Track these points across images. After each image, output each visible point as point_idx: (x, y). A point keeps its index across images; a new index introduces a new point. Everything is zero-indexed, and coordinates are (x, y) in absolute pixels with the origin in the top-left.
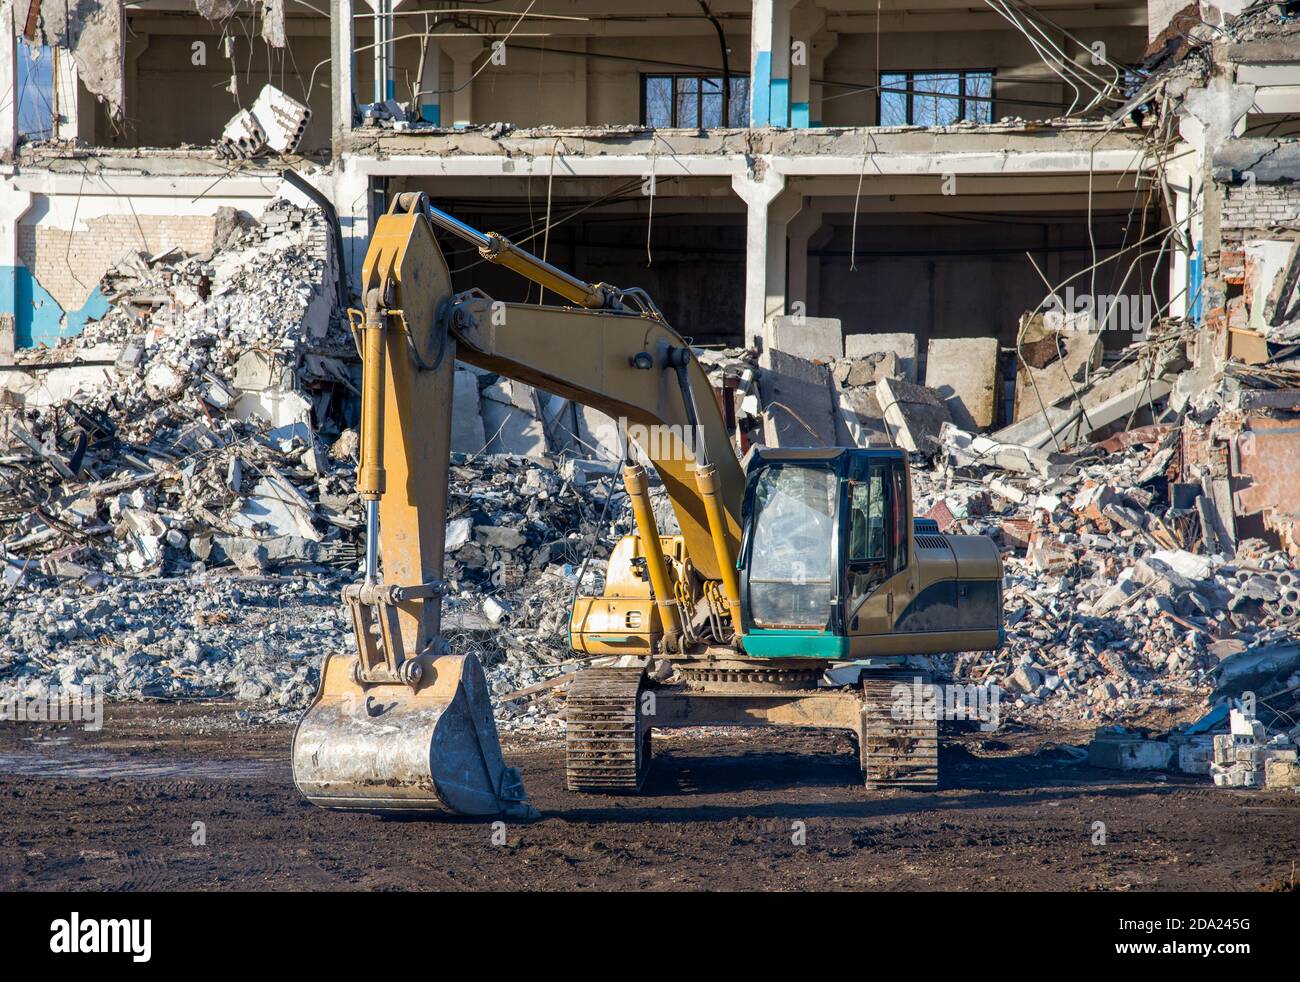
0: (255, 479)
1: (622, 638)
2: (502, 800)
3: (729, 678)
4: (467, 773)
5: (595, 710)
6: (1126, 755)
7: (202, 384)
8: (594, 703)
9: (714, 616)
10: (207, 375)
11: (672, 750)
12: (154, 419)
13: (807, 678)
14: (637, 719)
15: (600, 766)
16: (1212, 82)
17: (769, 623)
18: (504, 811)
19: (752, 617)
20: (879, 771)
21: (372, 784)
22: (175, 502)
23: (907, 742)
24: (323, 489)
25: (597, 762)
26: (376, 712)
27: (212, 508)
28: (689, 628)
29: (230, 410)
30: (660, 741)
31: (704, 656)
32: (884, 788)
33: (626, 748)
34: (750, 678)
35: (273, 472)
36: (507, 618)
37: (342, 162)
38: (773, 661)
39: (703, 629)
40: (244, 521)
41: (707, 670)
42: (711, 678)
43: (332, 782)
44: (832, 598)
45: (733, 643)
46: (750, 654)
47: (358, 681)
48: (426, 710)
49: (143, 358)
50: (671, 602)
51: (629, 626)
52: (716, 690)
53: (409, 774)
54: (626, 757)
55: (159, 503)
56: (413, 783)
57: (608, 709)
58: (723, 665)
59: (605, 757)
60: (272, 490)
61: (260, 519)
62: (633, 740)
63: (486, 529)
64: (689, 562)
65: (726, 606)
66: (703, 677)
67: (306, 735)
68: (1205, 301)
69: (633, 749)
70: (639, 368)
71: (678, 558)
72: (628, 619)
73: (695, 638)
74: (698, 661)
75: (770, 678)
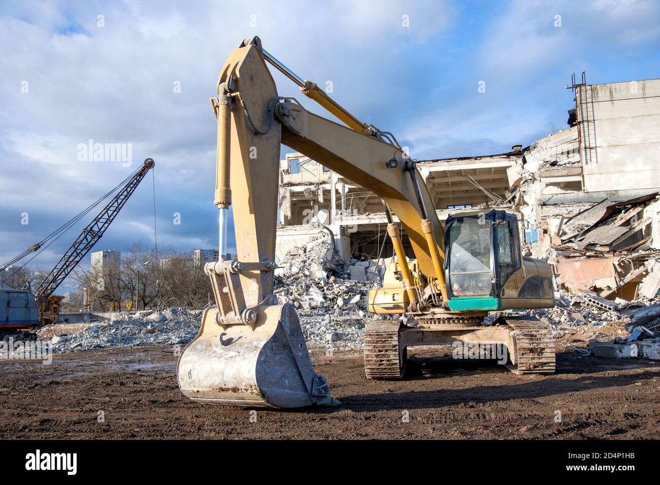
0: (310, 287)
1: (391, 306)
2: (314, 396)
3: (441, 322)
4: (287, 381)
5: (379, 338)
6: (618, 352)
7: (303, 270)
8: (377, 335)
9: (434, 295)
10: (304, 268)
11: (415, 354)
12: (292, 278)
13: (477, 321)
14: (399, 342)
15: (381, 367)
16: (535, 182)
17: (460, 294)
18: (316, 403)
19: (452, 291)
20: (525, 365)
21: (223, 390)
22: (291, 294)
23: (539, 350)
24: (325, 289)
25: (380, 365)
26: (227, 343)
27: (300, 295)
28: (422, 300)
29: (309, 276)
30: (411, 351)
31: (430, 312)
32: (527, 374)
33: (394, 357)
34: (451, 322)
35: (313, 286)
36: (365, 315)
37: (334, 223)
38: (463, 313)
39: (428, 300)
40: (307, 298)
41: (431, 319)
42: (433, 322)
43: (200, 389)
44: (492, 280)
45: (443, 305)
46: (452, 309)
47: (219, 323)
48: (257, 340)
49: (291, 266)
50: (413, 287)
51: (394, 300)
52: (436, 328)
53: (244, 384)
54: (394, 362)
55: (287, 294)
56: (247, 390)
57: (384, 338)
58: (438, 316)
59: (383, 362)
60: (314, 290)
61: (310, 297)
62: (397, 353)
63: (364, 297)
64: (420, 271)
65: (439, 289)
66: (429, 322)
67: (186, 358)
68: (538, 234)
69: (398, 358)
70: (392, 167)
71: (415, 271)
72: (393, 297)
73: (425, 303)
74: (426, 314)
75: (461, 321)
